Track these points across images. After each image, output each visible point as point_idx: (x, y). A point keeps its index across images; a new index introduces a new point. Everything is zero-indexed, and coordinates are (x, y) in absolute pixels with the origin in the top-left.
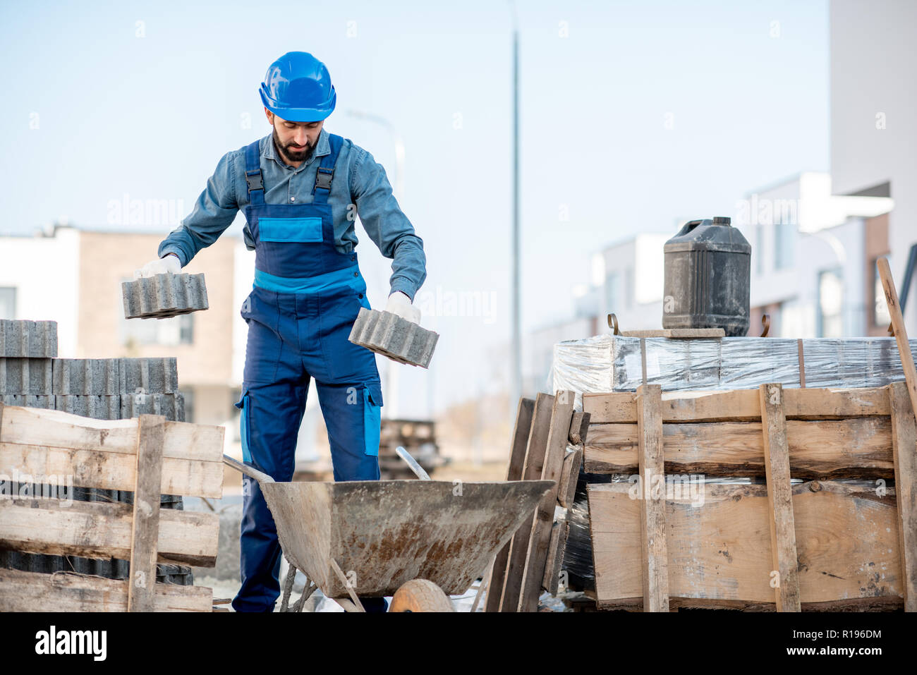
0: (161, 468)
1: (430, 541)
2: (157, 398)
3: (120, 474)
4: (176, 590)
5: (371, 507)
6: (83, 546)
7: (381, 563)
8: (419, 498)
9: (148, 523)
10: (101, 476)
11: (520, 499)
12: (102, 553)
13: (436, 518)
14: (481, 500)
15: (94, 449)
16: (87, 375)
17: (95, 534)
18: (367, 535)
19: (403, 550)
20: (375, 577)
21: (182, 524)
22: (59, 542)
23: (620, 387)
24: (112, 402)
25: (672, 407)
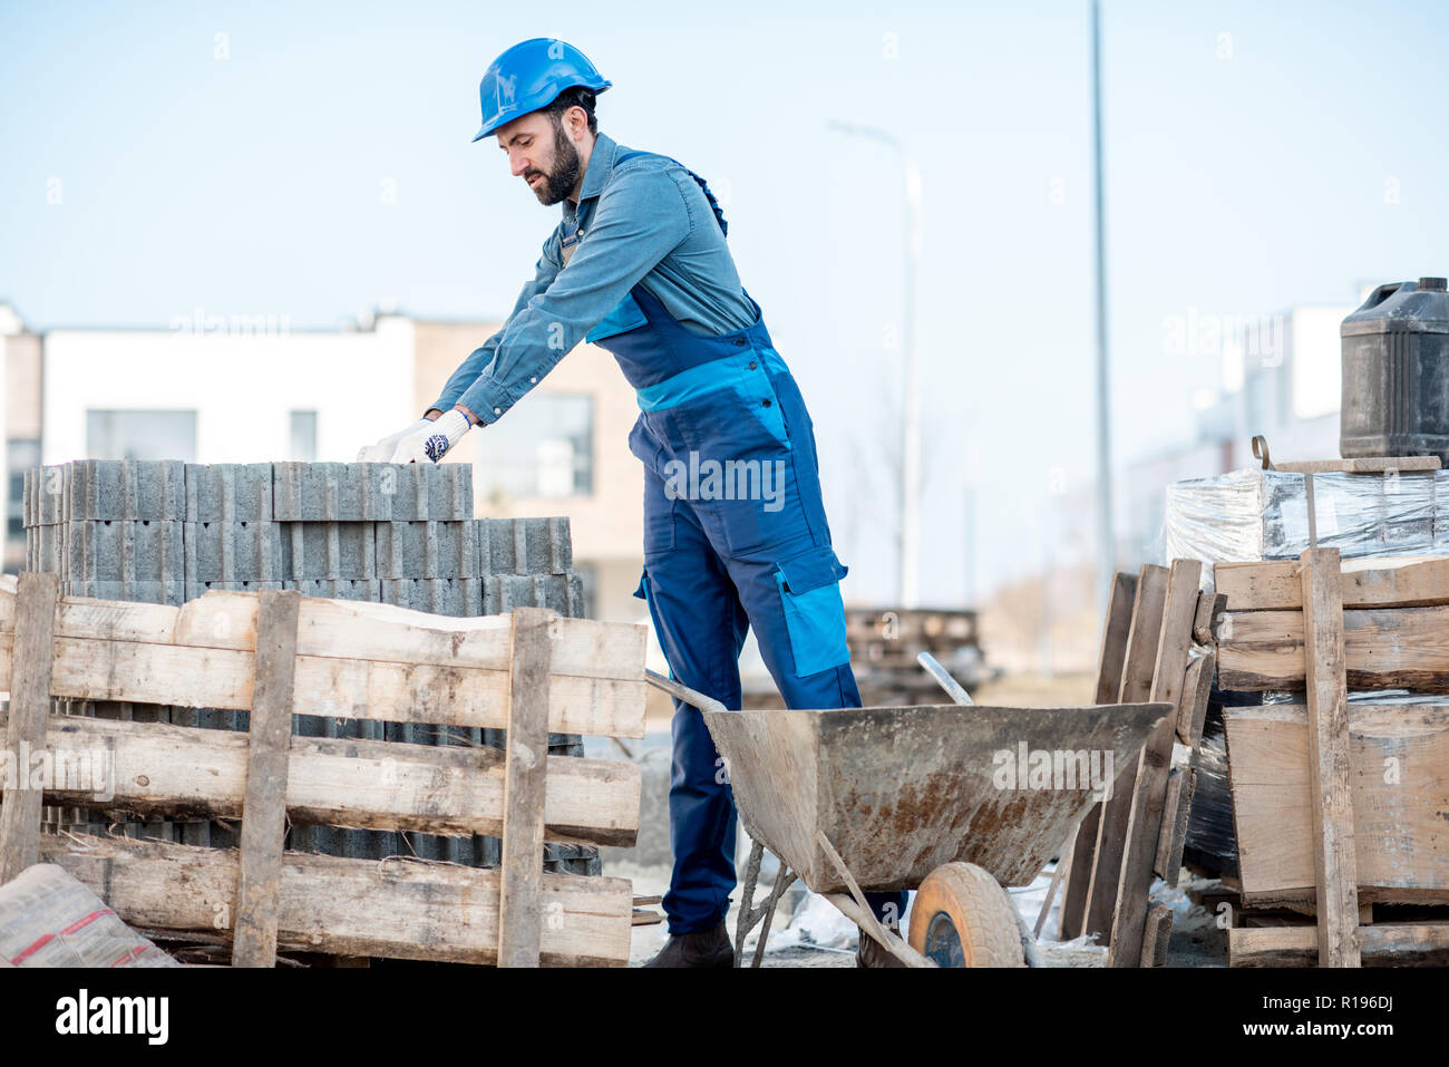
0: (547, 691)
1: (975, 801)
2: (540, 582)
3: (484, 703)
4: (575, 884)
5: (881, 750)
6: (428, 816)
7: (898, 837)
8: (957, 734)
9: (529, 779)
10: (453, 706)
11: (1116, 734)
12: (459, 827)
13: (983, 765)
14: (1055, 736)
15: (443, 662)
16: (429, 548)
17: (446, 797)
18: (874, 794)
19: (932, 816)
20: (888, 860)
21: (583, 780)
22: (391, 811)
23: (1274, 551)
24: (469, 589)
25: (1358, 583)
